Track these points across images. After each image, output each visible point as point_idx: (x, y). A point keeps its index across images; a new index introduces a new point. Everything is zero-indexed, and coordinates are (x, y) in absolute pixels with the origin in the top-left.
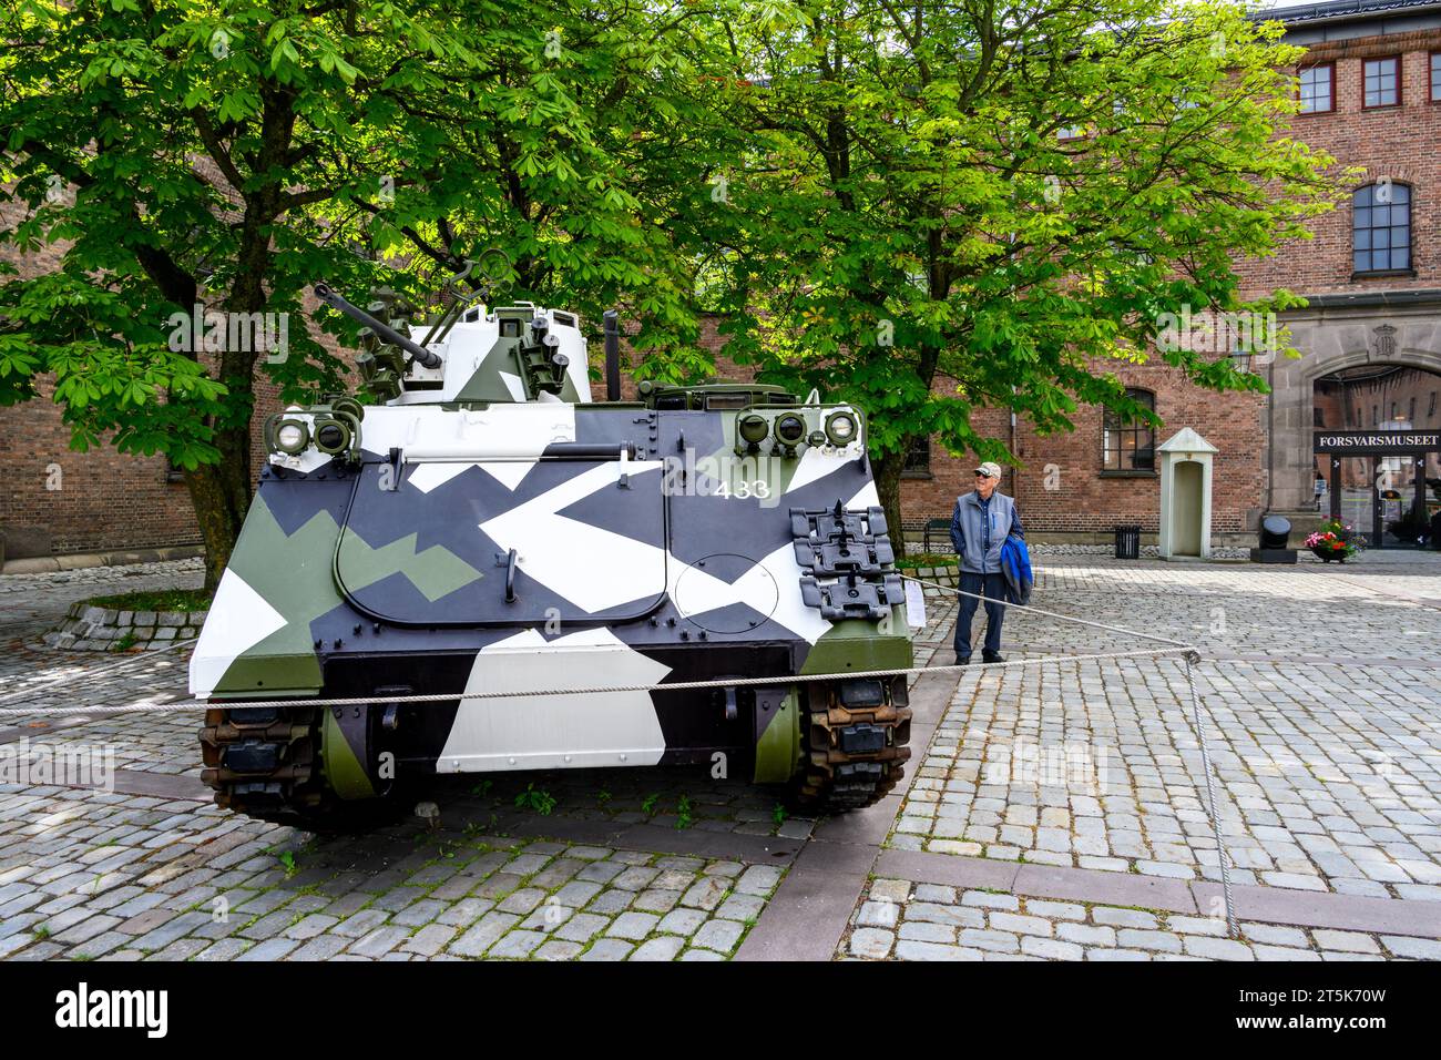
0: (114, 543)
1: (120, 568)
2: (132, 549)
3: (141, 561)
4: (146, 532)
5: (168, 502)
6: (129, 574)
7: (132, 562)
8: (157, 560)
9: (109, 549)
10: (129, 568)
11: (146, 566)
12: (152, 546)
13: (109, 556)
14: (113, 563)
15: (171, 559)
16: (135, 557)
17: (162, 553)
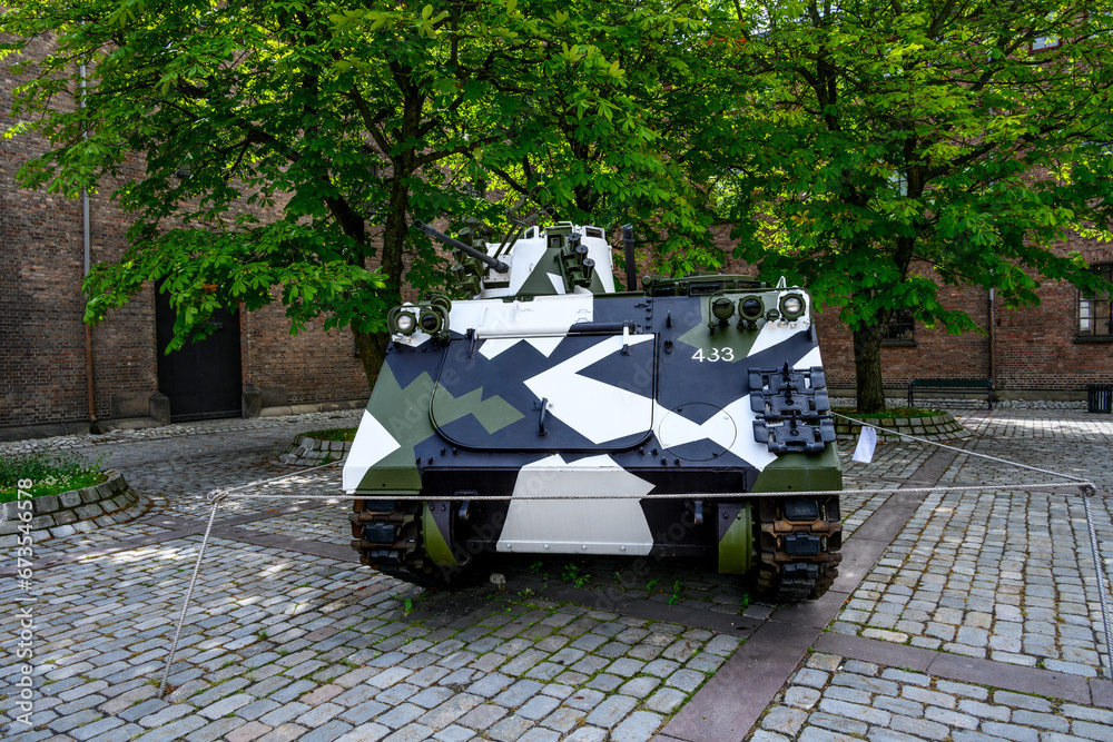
0: (323, 397)
1: (327, 413)
2: (334, 401)
3: (340, 409)
4: (343, 390)
5: (355, 369)
6: (333, 417)
7: (335, 409)
8: (349, 408)
9: (321, 400)
10: (332, 414)
11: (343, 412)
12: (346, 399)
13: (321, 405)
14: (323, 410)
15: (358, 408)
16: (336, 406)
17: (352, 403)
